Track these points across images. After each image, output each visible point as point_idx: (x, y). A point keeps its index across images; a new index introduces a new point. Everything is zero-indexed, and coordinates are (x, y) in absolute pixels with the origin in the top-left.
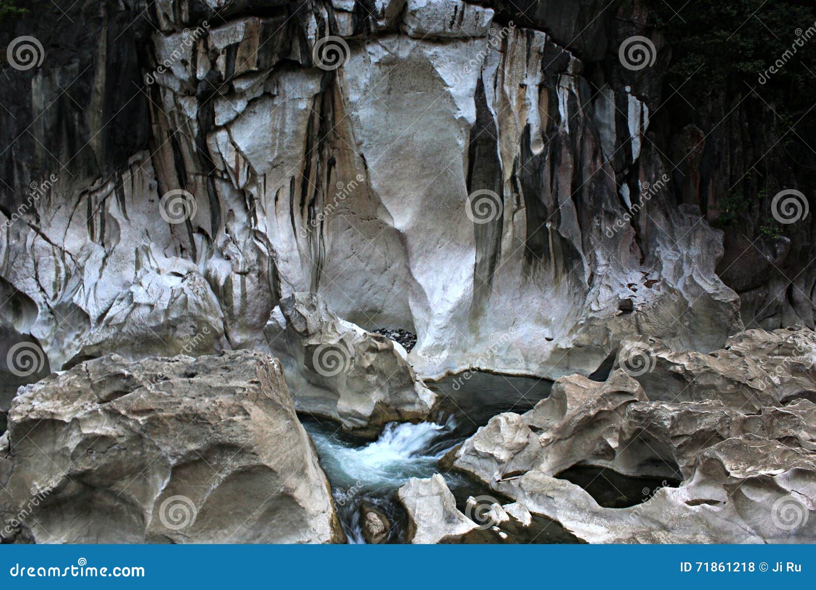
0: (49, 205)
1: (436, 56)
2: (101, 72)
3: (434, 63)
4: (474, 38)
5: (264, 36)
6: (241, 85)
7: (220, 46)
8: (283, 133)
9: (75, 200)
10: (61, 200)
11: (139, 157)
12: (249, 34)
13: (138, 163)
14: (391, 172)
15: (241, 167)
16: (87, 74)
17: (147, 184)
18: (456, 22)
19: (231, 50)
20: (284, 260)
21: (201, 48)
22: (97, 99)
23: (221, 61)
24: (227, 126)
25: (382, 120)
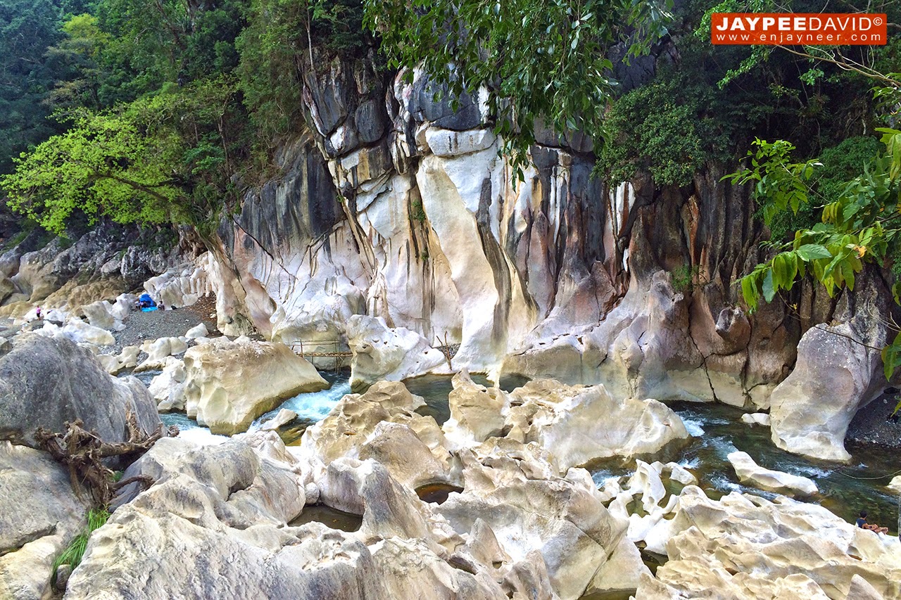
0: (289, 253)
1: (448, 168)
2: (305, 182)
3: (448, 173)
4: (477, 151)
5: (370, 159)
6: (366, 188)
7: (348, 168)
8: (396, 214)
9: (304, 250)
10: (296, 250)
11: (340, 224)
12: (362, 160)
13: (341, 228)
14: (451, 240)
15: (373, 234)
16: (298, 183)
17: (345, 240)
18: (453, 146)
19: (354, 169)
20: (391, 292)
21: (339, 169)
22: (304, 198)
23: (350, 177)
24: (365, 210)
25: (440, 207)
